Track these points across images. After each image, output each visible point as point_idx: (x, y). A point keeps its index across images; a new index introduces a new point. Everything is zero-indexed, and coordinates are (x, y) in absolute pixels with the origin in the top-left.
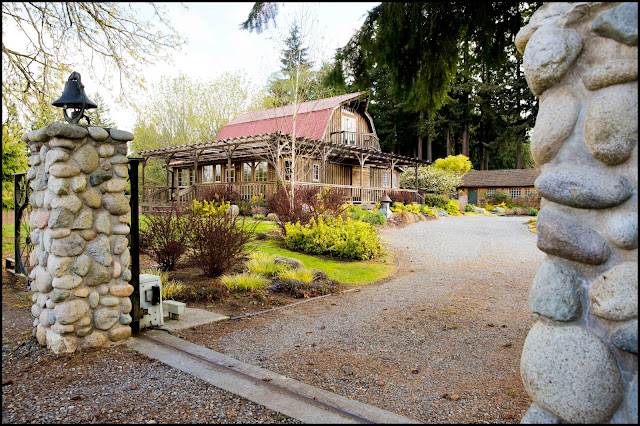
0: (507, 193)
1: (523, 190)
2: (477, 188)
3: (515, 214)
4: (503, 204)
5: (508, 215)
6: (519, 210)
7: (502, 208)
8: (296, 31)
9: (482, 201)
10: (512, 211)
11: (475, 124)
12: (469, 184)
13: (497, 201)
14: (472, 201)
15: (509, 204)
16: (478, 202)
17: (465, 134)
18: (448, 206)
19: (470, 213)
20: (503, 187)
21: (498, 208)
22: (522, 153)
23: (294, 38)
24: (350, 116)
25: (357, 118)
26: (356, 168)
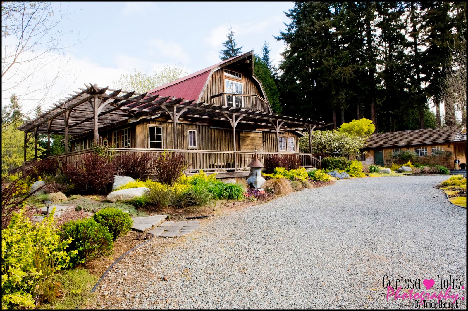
0: (412, 152)
1: (429, 149)
2: (382, 149)
3: (423, 173)
4: (409, 163)
5: (416, 174)
6: (427, 168)
7: (408, 167)
8: (232, 35)
9: (387, 161)
10: (419, 170)
11: (381, 98)
12: (374, 145)
13: (403, 160)
14: (379, 161)
15: (416, 163)
16: (384, 162)
17: (373, 105)
18: (351, 168)
19: (375, 175)
20: (408, 147)
21: (405, 168)
22: (425, 120)
23: (231, 41)
24: (235, 80)
25: (244, 82)
26: (245, 133)
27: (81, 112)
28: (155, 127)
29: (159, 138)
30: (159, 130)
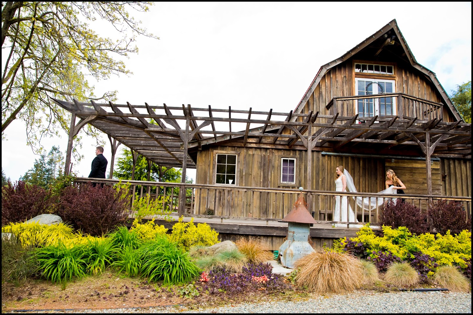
24: (376, 77)
25: (397, 79)
26: (395, 162)
27: (129, 138)
28: (227, 155)
29: (232, 170)
30: (232, 159)
